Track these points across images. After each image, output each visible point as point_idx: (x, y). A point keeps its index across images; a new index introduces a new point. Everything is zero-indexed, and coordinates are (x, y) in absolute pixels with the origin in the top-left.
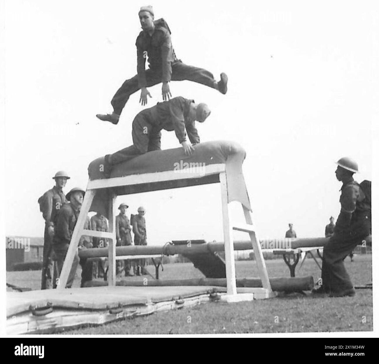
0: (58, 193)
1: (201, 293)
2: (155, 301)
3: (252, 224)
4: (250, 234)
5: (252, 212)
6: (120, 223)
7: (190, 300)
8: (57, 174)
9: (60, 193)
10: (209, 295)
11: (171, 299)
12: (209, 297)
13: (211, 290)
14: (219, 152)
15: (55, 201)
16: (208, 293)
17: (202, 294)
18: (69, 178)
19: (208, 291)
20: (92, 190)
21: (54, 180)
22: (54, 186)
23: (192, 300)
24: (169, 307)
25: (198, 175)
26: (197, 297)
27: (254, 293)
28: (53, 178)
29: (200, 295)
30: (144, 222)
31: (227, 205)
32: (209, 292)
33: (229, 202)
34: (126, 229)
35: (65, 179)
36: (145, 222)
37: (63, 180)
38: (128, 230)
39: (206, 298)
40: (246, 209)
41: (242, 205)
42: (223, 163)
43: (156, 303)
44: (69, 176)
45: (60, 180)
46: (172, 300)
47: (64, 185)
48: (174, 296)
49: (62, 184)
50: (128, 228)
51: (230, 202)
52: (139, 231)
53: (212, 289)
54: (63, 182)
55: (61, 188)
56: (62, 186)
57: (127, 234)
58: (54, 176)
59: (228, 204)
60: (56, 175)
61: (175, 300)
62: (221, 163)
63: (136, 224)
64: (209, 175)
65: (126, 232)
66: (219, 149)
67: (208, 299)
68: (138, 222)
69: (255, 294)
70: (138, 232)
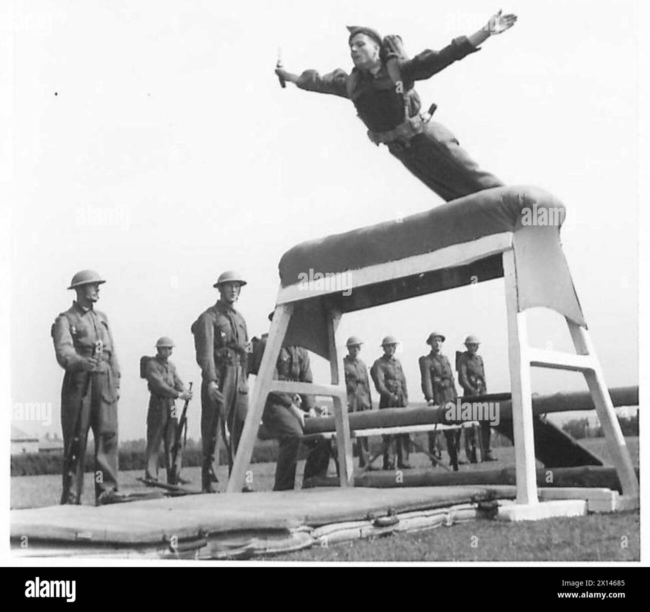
0: (225, 314)
1: (454, 502)
2: (314, 523)
3: (587, 354)
4: (585, 375)
5: (587, 329)
6: (433, 369)
7: (422, 516)
8: (222, 277)
9: (231, 314)
10: (476, 505)
11: (365, 516)
12: (476, 509)
13: (480, 496)
14: (500, 210)
15: (218, 329)
16: (473, 501)
17: (456, 504)
18: (245, 283)
19: (474, 496)
20: (286, 304)
21: (217, 290)
22: (218, 301)
23: (426, 516)
24: (355, 533)
25: (463, 260)
26: (445, 510)
27: (587, 500)
28: (215, 286)
29: (451, 505)
30: (480, 363)
31: (516, 315)
32: (477, 498)
33: (520, 310)
34: (443, 379)
35: (236, 286)
36: (482, 365)
37: (232, 288)
38: (447, 382)
39: (468, 511)
40: (574, 325)
41: (566, 318)
42: (508, 231)
43: (316, 526)
44: (243, 279)
45: (228, 289)
46: (368, 519)
47: (235, 297)
48: (370, 511)
49: (232, 296)
50: (446, 378)
51: (523, 309)
52: (470, 381)
53: (485, 492)
54: (233, 292)
55: (232, 302)
56: (233, 299)
57: (445, 388)
58: (216, 282)
59: (519, 315)
60: (219, 281)
61: (373, 519)
62: (504, 231)
63: (464, 368)
64: (482, 257)
65: (443, 385)
66: (499, 203)
67: (473, 513)
68: (467, 365)
69: (589, 501)
70: (467, 383)
